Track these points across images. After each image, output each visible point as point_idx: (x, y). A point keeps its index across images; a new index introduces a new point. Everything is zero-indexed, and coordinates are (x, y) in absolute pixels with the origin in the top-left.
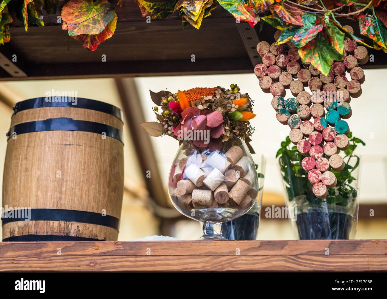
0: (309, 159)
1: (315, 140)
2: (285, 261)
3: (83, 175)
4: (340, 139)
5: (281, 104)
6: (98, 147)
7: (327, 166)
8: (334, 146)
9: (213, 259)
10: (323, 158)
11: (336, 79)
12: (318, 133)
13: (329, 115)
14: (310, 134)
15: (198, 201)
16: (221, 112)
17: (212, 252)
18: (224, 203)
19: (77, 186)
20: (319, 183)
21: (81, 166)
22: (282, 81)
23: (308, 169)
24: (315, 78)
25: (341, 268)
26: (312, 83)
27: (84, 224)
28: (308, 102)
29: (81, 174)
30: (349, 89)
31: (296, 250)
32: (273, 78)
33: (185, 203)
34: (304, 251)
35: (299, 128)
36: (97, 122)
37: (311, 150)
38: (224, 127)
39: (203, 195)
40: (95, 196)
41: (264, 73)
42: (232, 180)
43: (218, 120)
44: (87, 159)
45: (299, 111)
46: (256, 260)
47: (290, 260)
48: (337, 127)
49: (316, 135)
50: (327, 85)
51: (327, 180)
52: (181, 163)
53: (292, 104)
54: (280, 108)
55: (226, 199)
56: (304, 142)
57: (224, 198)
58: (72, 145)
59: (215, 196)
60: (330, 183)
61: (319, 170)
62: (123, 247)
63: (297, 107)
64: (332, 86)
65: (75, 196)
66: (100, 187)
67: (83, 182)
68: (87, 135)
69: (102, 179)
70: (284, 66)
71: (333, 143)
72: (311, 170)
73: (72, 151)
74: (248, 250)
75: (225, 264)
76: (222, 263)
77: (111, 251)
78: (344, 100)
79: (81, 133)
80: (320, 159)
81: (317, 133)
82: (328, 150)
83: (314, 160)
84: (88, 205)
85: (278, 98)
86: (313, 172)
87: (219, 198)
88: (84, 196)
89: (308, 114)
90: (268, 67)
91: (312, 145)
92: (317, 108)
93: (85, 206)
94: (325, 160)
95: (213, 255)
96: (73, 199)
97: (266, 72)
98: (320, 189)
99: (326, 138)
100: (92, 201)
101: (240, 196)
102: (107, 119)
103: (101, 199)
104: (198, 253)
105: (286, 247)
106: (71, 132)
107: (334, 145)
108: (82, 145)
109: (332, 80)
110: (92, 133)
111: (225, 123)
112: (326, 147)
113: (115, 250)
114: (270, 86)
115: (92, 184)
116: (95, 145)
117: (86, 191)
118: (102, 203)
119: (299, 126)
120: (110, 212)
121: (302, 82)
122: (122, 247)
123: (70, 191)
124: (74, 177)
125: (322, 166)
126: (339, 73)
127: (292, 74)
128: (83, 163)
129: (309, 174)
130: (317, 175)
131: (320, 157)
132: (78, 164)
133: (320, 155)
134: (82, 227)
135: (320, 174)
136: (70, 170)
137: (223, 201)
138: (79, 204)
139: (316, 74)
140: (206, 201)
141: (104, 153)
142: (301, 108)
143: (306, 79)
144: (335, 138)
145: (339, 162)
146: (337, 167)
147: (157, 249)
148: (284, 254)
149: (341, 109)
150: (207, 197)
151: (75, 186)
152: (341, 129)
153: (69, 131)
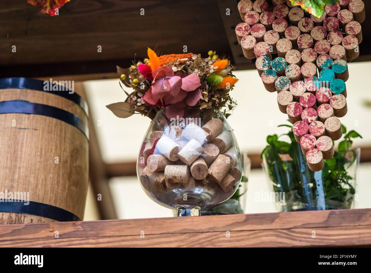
0: (301, 123)
1: (308, 102)
2: (277, 236)
3: (40, 162)
4: (337, 99)
5: (267, 64)
6: (57, 133)
7: (322, 130)
8: (329, 108)
9: (190, 237)
10: (317, 122)
11: (330, 35)
12: (311, 94)
13: (322, 74)
14: (302, 96)
15: (171, 177)
16: (198, 75)
17: (189, 229)
18: (202, 179)
19: (32, 174)
20: (313, 149)
21: (38, 152)
22: (267, 39)
23: (300, 134)
24: (306, 35)
25: (344, 242)
26: (302, 41)
27: (39, 217)
28: (298, 62)
29: (37, 161)
30: (345, 45)
31: (289, 222)
32: (257, 37)
33: (157, 181)
34: (299, 224)
35: (288, 90)
36: (57, 106)
37: (302, 113)
38: (202, 91)
39: (178, 170)
40: (53, 187)
41: (246, 32)
42: (211, 154)
43: (194, 83)
44: (44, 145)
45: (288, 71)
46: (242, 236)
47: (283, 235)
48: (333, 87)
49: (308, 96)
50: (319, 42)
51: (323, 145)
52: (152, 137)
53: (279, 63)
54: (266, 69)
55: (205, 174)
56: (294, 105)
57: (202, 173)
58: (28, 129)
59: (191, 170)
60: (327, 149)
61: (313, 135)
62: (83, 228)
63: (286, 67)
64: (325, 43)
65: (29, 185)
66: (58, 178)
67: (39, 169)
68: (45, 120)
69: (61, 170)
70: (270, 23)
71: (328, 104)
72: (304, 136)
73: (27, 135)
74: (232, 225)
75: (204, 242)
76: (200, 242)
77: (69, 232)
78: (340, 57)
79: (38, 117)
80: (314, 123)
81: (309, 94)
82: (322, 112)
83: (307, 124)
84: (44, 196)
85: (264, 58)
86: (306, 137)
87: (196, 173)
88: (40, 186)
89: (299, 74)
90: (251, 26)
91: (304, 108)
92: (308, 67)
93: (41, 197)
94: (320, 124)
95: (190, 233)
96: (27, 189)
97: (249, 31)
98: (315, 155)
99: (321, 99)
100: (49, 192)
101: (221, 172)
102: (69, 106)
103: (59, 191)
104: (172, 231)
105: (277, 220)
106: (27, 115)
107: (329, 106)
108: (39, 130)
109: (325, 36)
110: (51, 118)
111: (202, 88)
112: (320, 109)
113: (73, 231)
114: (254, 46)
115: (49, 173)
116: (54, 131)
117: (42, 180)
118: (61, 196)
119: (287, 88)
120: (70, 209)
121: (291, 41)
122: (81, 227)
123: (24, 180)
124: (29, 163)
125: (316, 130)
126: (333, 29)
127: (278, 33)
128: (39, 150)
129: (302, 140)
130: (311, 140)
131: (314, 120)
132: (34, 150)
133: (314, 118)
134: (37, 221)
135: (314, 139)
136: (25, 155)
137: (201, 176)
138: (34, 194)
139: (307, 31)
140: (181, 177)
141: (65, 142)
142: (290, 68)
143: (294, 37)
144: (331, 98)
145: (336, 125)
146: (335, 131)
147: (123, 229)
148: (275, 228)
149: (337, 67)
150: (182, 171)
151: (29, 174)
152: (337, 89)
153: (24, 115)
